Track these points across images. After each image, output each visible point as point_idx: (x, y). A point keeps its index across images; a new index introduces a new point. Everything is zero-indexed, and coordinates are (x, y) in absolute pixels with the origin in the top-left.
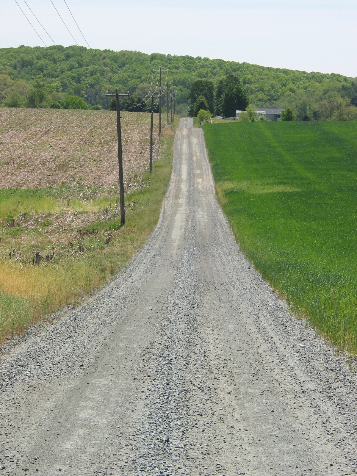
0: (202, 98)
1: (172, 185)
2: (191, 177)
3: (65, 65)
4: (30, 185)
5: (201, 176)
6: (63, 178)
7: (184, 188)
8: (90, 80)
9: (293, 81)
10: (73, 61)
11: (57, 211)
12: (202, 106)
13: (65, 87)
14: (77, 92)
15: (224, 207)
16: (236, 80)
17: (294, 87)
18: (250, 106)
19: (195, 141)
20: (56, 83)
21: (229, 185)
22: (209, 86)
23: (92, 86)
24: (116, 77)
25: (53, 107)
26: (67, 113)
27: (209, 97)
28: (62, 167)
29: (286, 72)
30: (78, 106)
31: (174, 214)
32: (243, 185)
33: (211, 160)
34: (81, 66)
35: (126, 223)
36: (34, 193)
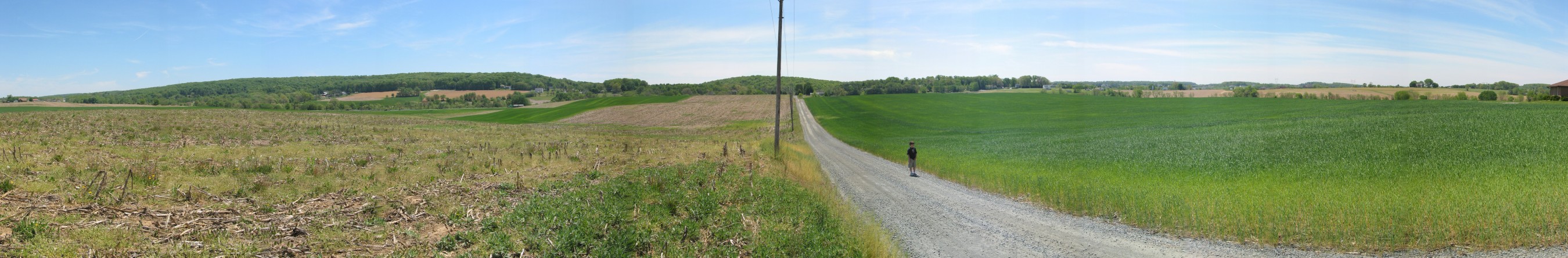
0: (800, 90)
1: (801, 117)
2: (805, 115)
3: (756, 81)
4: (757, 119)
5: (808, 114)
6: (766, 116)
7: (805, 118)
8: (763, 85)
9: (825, 83)
10: (757, 80)
11: (769, 126)
12: (800, 92)
13: (755, 88)
14: (759, 89)
15: (820, 124)
16: (810, 84)
17: (825, 85)
18: (815, 92)
19: (802, 103)
20: (753, 87)
21: (819, 117)
22: (801, 85)
23: (764, 87)
24: (771, 84)
25: (754, 94)
26: (759, 96)
27: (802, 89)
28: (765, 113)
29: (822, 80)
30: (761, 94)
31: (806, 126)
32: (823, 117)
33: (809, 109)
34: (760, 81)
35: (794, 130)
36: (758, 121)
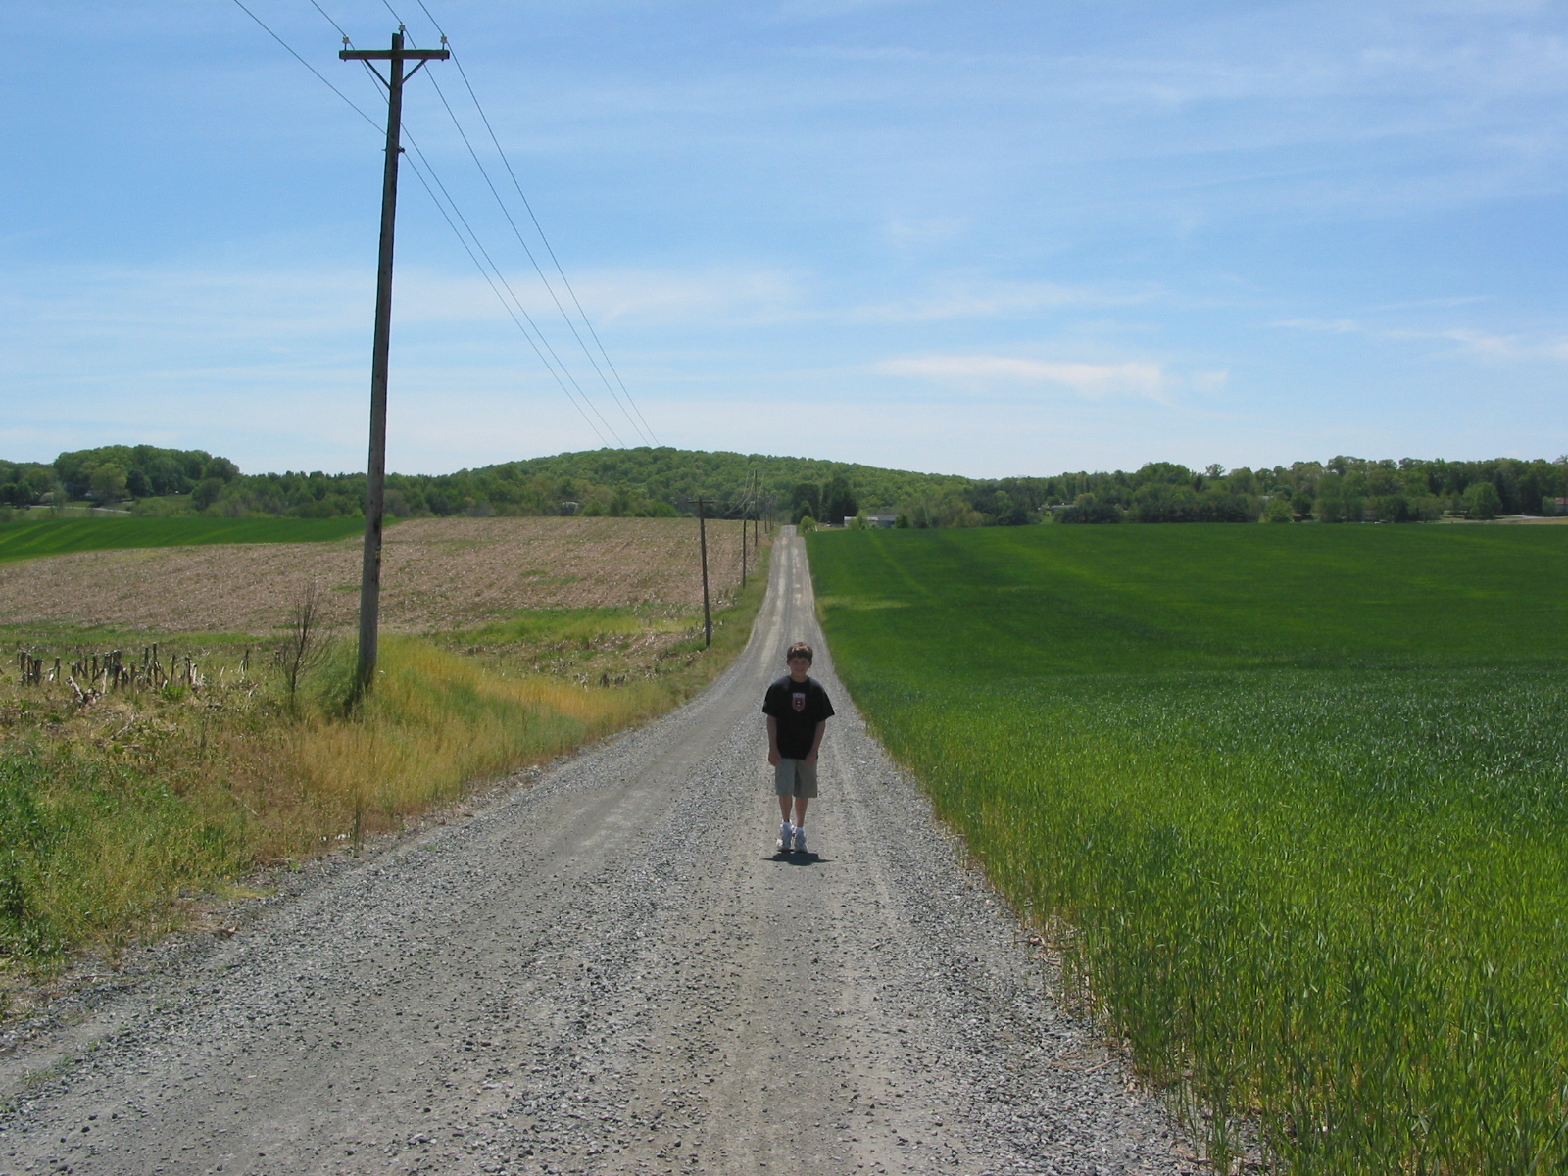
0: (806, 504)
1: (767, 603)
2: (789, 591)
3: (653, 468)
4: (610, 603)
5: (800, 591)
6: (648, 594)
7: (780, 604)
8: (680, 484)
9: (910, 483)
10: (659, 465)
11: (638, 631)
12: (806, 512)
13: (652, 493)
14: (666, 498)
15: (823, 625)
16: (845, 483)
17: (910, 490)
18: (861, 512)
19: (795, 551)
20: (642, 489)
21: (830, 601)
22: (814, 490)
23: (683, 491)
24: (710, 481)
25: (639, 515)
26: (653, 522)
27: (814, 502)
28: (644, 583)
29: (901, 473)
30: (667, 515)
31: (766, 634)
32: (846, 601)
33: (812, 573)
34: (670, 469)
35: (711, 644)
36: (613, 613)
